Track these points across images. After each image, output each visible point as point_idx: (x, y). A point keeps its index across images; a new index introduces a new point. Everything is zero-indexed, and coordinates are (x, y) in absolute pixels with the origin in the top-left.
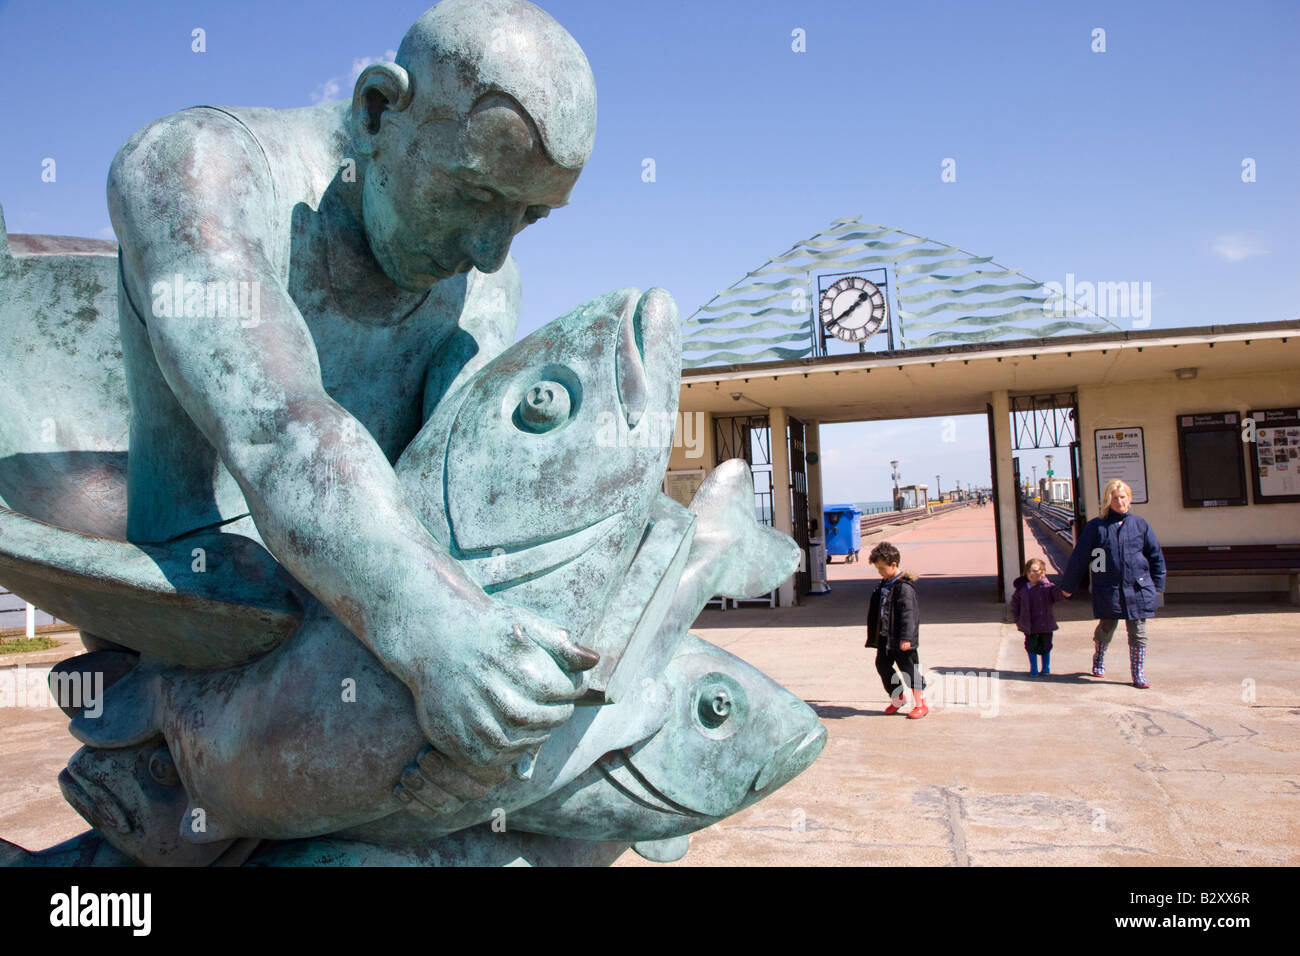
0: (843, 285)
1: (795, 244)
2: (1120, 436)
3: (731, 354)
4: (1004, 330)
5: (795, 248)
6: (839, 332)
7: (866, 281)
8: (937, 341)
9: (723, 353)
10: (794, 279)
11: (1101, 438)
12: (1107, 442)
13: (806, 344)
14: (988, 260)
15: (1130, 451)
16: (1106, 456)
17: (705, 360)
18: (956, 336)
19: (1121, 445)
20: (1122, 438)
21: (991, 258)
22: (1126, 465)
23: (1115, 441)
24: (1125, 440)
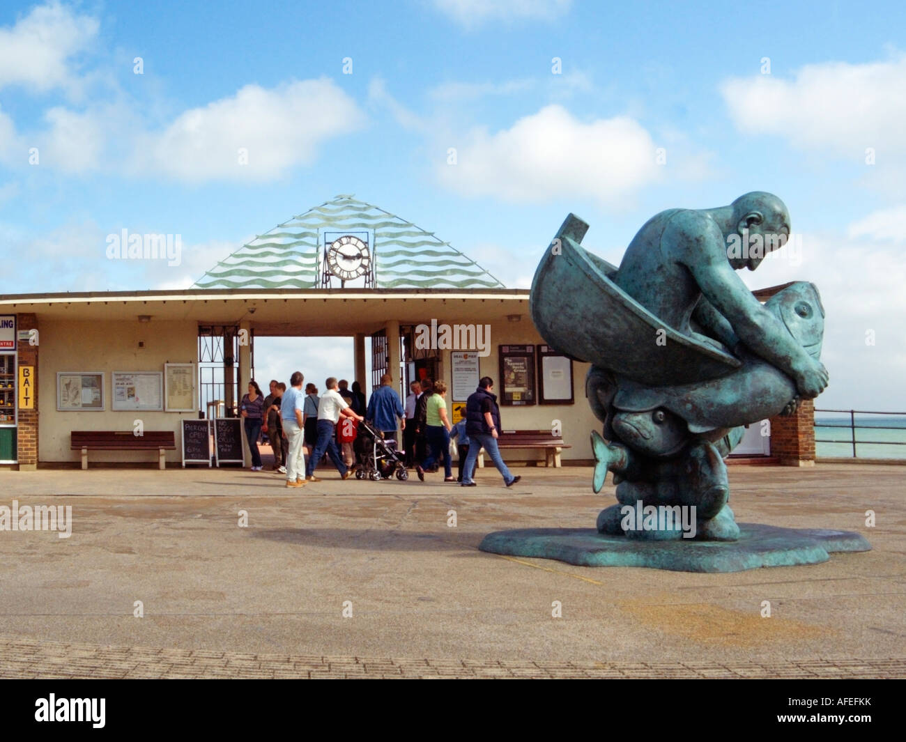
0: (344, 241)
1: (310, 208)
2: (466, 357)
3: (265, 281)
4: (439, 281)
5: (310, 210)
6: (340, 272)
7: (359, 240)
8: (397, 284)
9: (259, 279)
10: (309, 233)
11: (455, 357)
12: (458, 360)
13: (312, 279)
14: (432, 234)
15: (472, 367)
16: (457, 369)
17: (246, 283)
18: (409, 282)
19: (466, 363)
20: (466, 358)
21: (433, 233)
22: (468, 375)
23: (463, 359)
24: (468, 359)
